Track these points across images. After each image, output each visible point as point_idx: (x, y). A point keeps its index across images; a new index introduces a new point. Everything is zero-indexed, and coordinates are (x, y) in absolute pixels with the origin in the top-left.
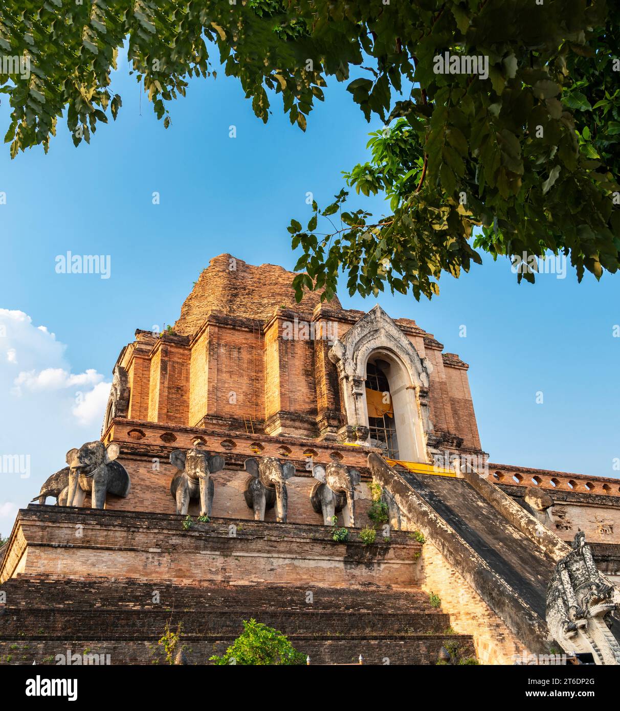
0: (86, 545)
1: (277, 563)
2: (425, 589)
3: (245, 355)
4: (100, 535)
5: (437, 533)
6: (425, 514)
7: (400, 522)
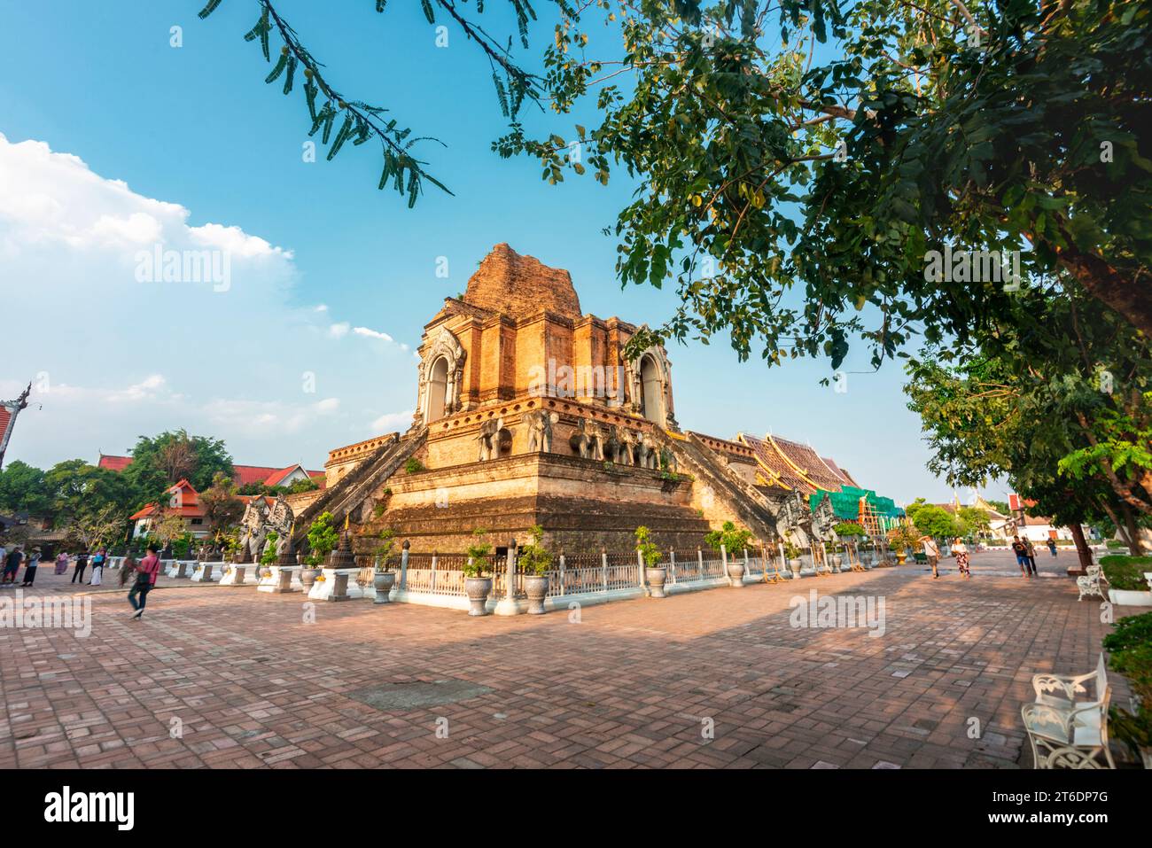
0: (563, 477)
1: (637, 489)
2: (692, 505)
3: (564, 344)
4: (570, 471)
5: (703, 477)
6: (696, 466)
7: (676, 468)
